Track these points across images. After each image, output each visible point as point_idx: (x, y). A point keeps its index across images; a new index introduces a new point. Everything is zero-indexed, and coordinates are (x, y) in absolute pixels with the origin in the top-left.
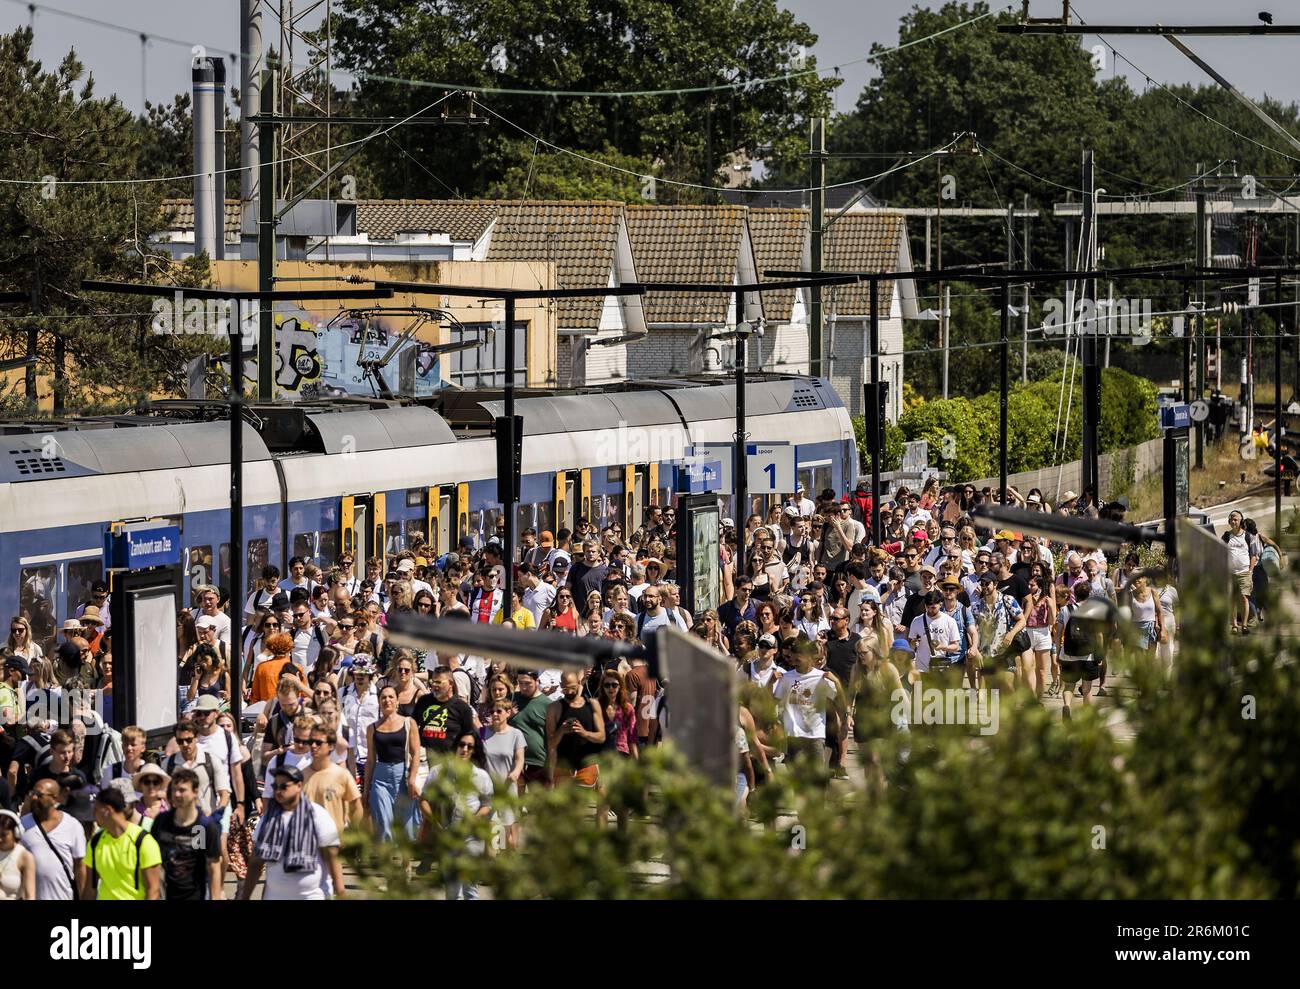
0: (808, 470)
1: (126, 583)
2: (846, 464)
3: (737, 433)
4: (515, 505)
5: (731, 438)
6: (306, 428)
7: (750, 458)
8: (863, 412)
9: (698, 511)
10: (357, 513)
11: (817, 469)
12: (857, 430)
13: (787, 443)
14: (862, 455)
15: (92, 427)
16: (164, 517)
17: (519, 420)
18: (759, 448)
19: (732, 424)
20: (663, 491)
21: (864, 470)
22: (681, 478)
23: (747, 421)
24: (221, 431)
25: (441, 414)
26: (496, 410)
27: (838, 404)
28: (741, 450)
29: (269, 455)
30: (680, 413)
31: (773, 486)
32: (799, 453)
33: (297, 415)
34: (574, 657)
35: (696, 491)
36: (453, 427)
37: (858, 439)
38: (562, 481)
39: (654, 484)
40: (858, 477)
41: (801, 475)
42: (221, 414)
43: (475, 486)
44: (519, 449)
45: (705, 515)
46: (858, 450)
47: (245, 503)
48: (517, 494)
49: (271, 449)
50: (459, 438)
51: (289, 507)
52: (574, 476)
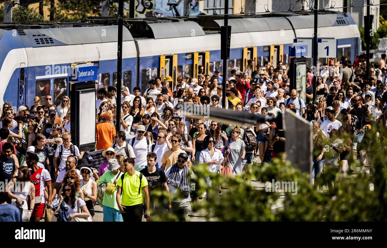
0: (342, 49)
1: (76, 87)
2: (357, 47)
3: (314, 34)
4: (228, 60)
5: (312, 36)
6: (147, 29)
7: (319, 44)
8: (363, 26)
9: (298, 64)
10: (166, 62)
11: (345, 48)
12: (361, 33)
13: (334, 38)
14: (363, 43)
15: (65, 27)
16: (92, 62)
17: (230, 28)
18: (323, 40)
19: (313, 30)
20: (285, 56)
21: (363, 49)
22: (292, 51)
23: (318, 29)
24: (114, 29)
25: (200, 24)
26: (221, 23)
27: (354, 23)
28: (316, 41)
29: (132, 39)
30: (292, 26)
31: (328, 55)
32: (338, 42)
33: (143, 24)
34: (249, 121)
35: (298, 56)
36: (204, 29)
37: (361, 37)
38: (246, 51)
39: (281, 53)
40: (361, 51)
41: (339, 51)
42: (115, 23)
43: (212, 52)
44: (230, 39)
45: (301, 66)
46: (361, 41)
47: (123, 57)
48: (229, 56)
49: (134, 37)
50: (206, 34)
51: (140, 59)
52: (251, 49)
